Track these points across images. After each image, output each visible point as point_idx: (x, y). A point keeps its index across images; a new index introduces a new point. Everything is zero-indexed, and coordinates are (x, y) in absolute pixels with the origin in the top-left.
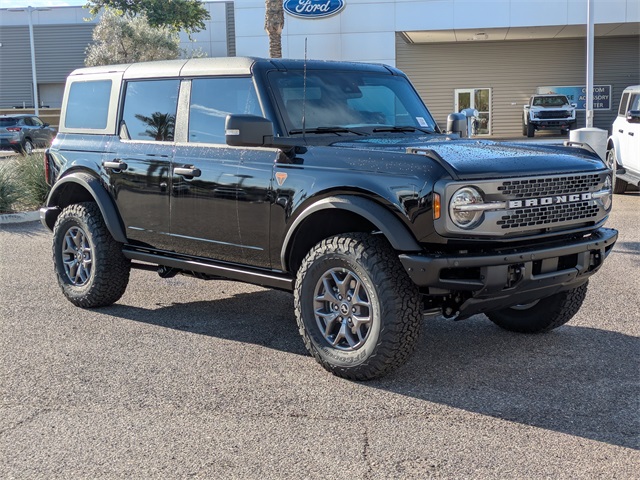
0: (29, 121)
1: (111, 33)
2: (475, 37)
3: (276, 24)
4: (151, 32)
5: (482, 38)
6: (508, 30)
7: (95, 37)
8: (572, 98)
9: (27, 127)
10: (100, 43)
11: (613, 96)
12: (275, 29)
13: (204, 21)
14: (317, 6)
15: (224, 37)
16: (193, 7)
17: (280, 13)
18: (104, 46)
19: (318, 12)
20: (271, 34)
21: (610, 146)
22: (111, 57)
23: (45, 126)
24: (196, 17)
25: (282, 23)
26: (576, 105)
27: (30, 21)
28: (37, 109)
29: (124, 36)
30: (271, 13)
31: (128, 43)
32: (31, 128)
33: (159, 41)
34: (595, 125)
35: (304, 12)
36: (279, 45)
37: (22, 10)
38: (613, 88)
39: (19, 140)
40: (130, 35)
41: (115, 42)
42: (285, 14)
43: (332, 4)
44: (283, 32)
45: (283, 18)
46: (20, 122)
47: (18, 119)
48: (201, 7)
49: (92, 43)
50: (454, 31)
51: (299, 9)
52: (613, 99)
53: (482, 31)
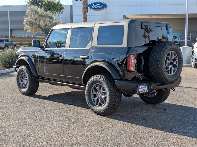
0: (7, 41)
1: (31, 13)
2: (148, 17)
3: (85, 12)
4: (44, 13)
5: (150, 17)
6: (159, 15)
7: (26, 14)
8: (178, 37)
9: (6, 43)
10: (28, 16)
11: (191, 36)
12: (85, 13)
13: (63, 11)
14: (98, 7)
15: (69, 16)
16: (60, 6)
17: (87, 8)
18: (29, 17)
19: (99, 8)
20: (84, 15)
21: (193, 52)
22: (31, 20)
23: (12, 42)
24: (60, 9)
25: (87, 12)
26: (180, 39)
27: (8, 10)
28: (10, 37)
29: (35, 14)
30: (84, 8)
31: (37, 16)
32: (8, 43)
33: (47, 16)
34: (188, 45)
35: (94, 8)
36: (86, 18)
37: (6, 6)
38: (191, 34)
39: (3, 46)
40: (38, 14)
41: (33, 16)
42: (88, 9)
43: (104, 6)
44: (88, 14)
45: (88, 10)
46: (4, 41)
47: (3, 40)
48: (62, 6)
49: (25, 16)
50: (142, 15)
51: (93, 7)
52: (191, 37)
53: (150, 15)
